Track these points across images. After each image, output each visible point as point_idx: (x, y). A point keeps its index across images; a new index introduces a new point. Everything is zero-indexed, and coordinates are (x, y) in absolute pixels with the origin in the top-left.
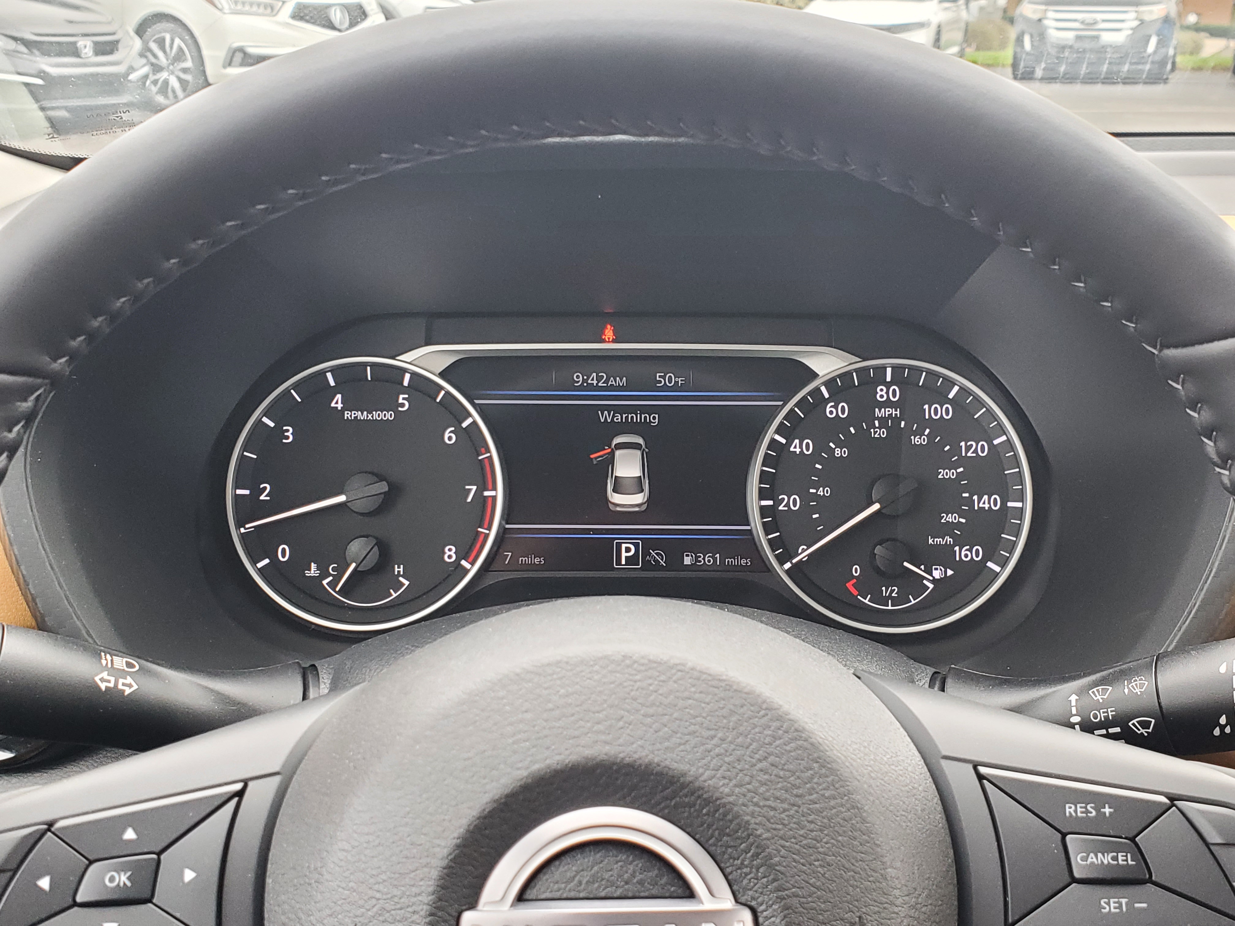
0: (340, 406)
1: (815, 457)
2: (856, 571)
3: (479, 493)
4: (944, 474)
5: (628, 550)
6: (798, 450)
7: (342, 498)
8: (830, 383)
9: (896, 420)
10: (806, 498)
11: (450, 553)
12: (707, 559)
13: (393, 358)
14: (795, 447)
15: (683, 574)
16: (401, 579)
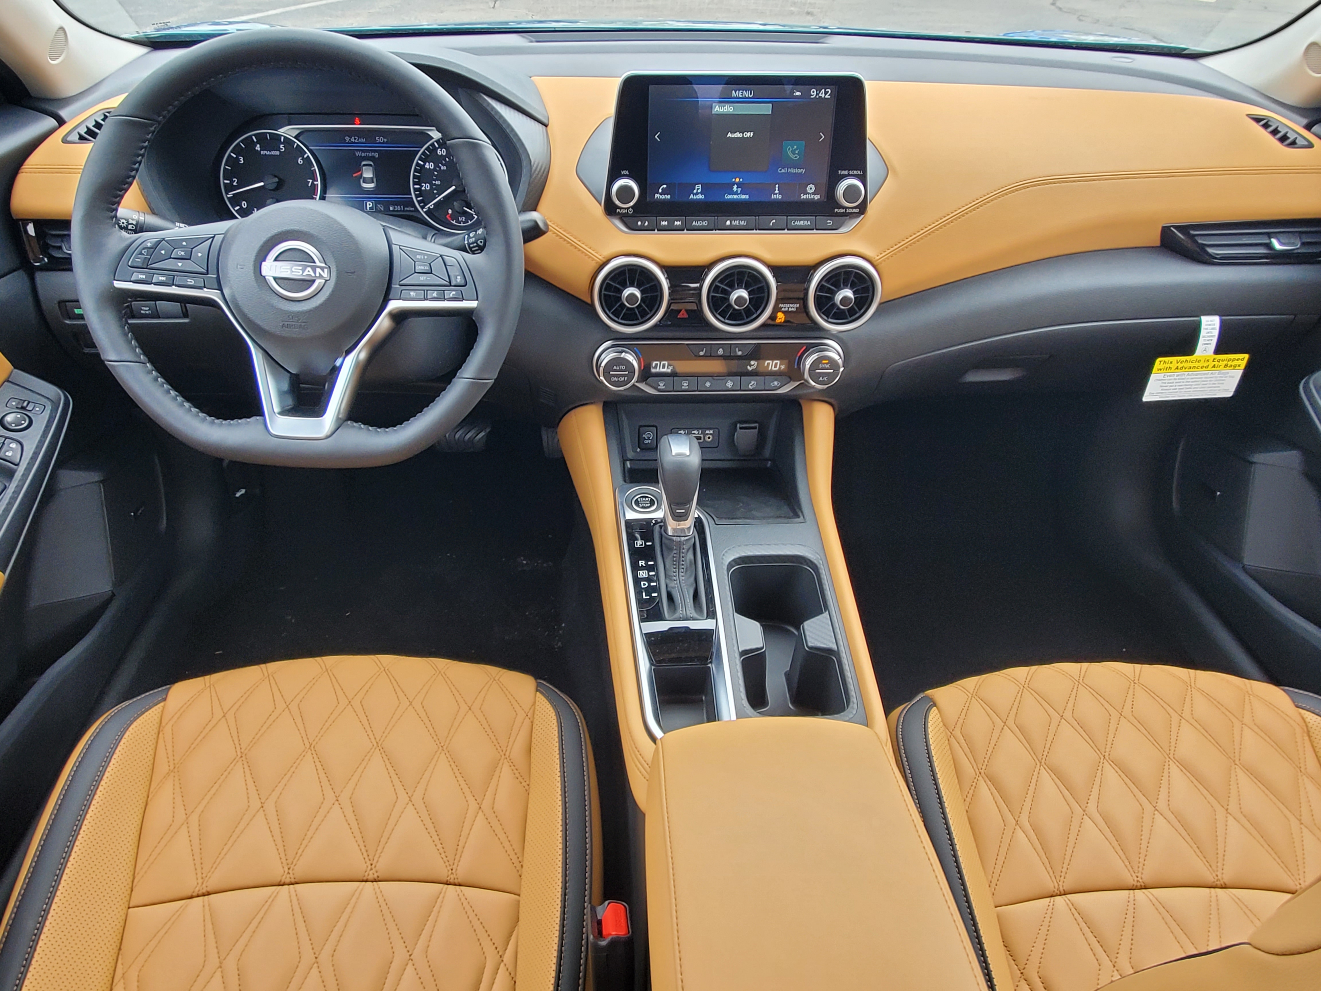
0: (259, 149)
1: (434, 170)
2: (450, 211)
3: (312, 183)
5: (370, 204)
7: (262, 184)
8: (438, 141)
10: (431, 185)
12: (398, 208)
13: (277, 131)
14: (427, 166)
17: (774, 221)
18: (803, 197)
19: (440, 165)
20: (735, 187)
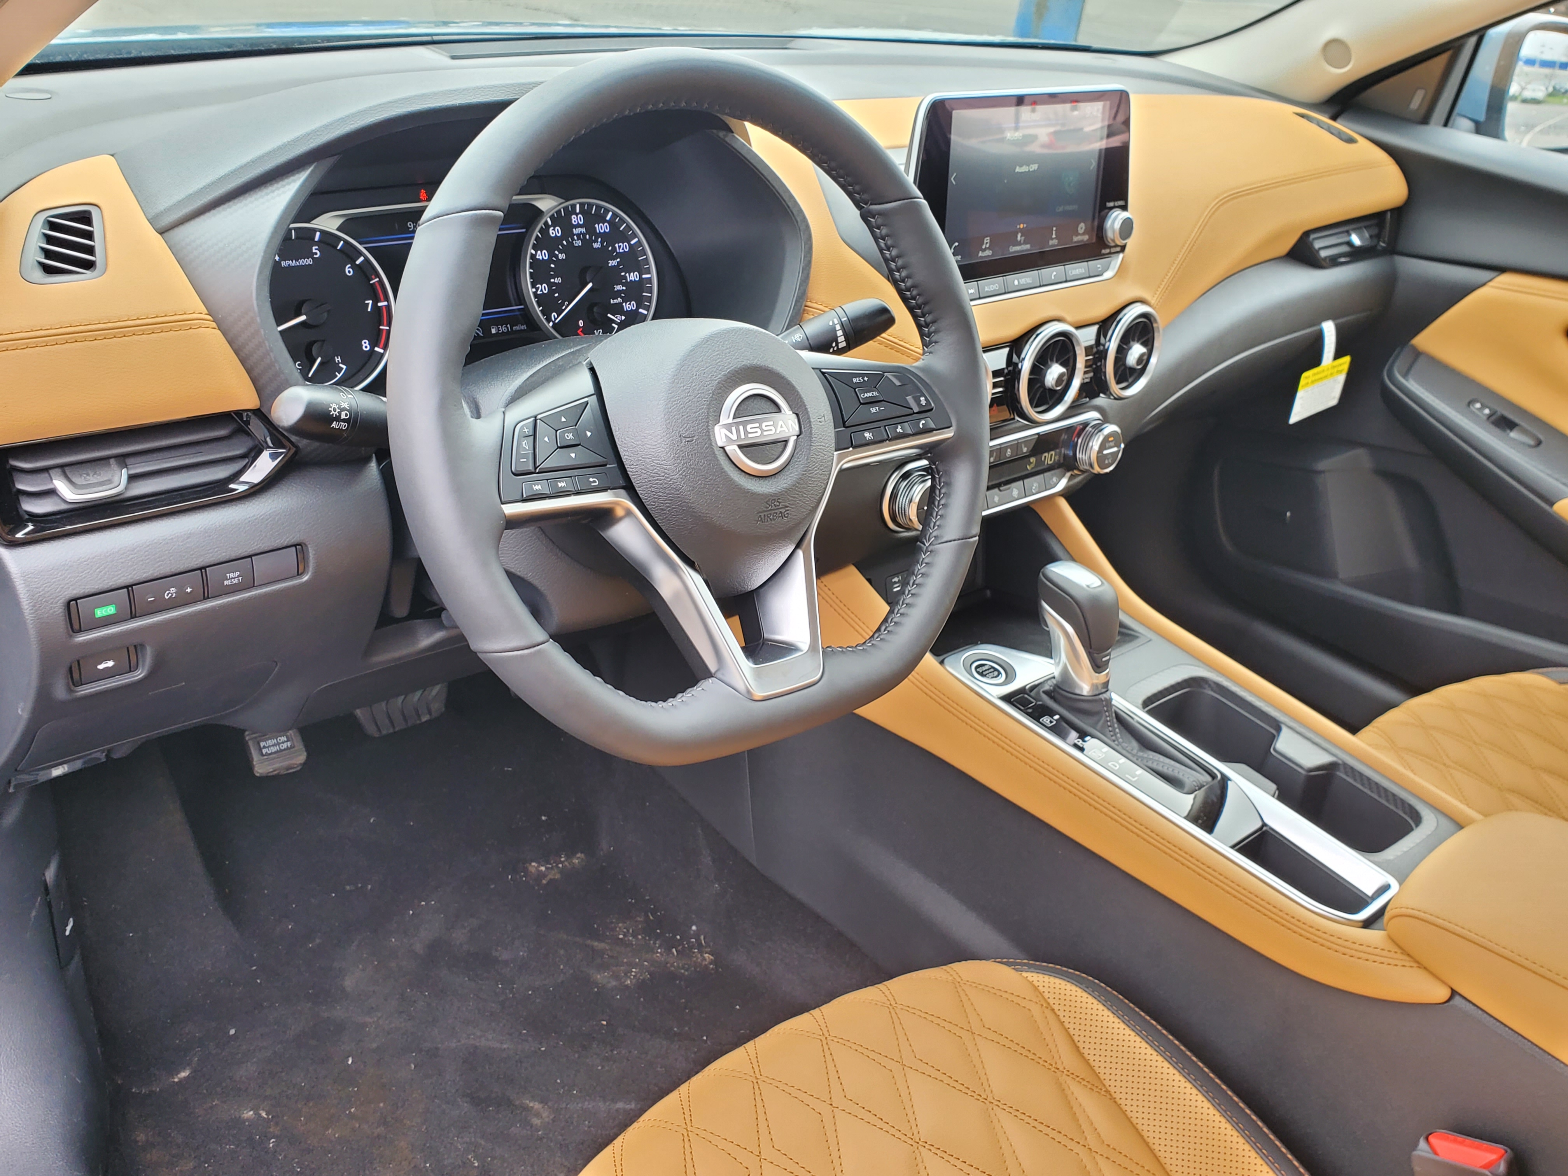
1: (550, 260)
3: (375, 305)
4: (612, 263)
6: (541, 258)
7: (303, 317)
8: (551, 216)
9: (584, 235)
10: (550, 285)
11: (366, 345)
12: (503, 329)
13: (309, 222)
14: (539, 256)
15: (494, 339)
16: (341, 365)
17: (1055, 273)
18: (1075, 239)
19: (557, 252)
20: (1019, 235)
